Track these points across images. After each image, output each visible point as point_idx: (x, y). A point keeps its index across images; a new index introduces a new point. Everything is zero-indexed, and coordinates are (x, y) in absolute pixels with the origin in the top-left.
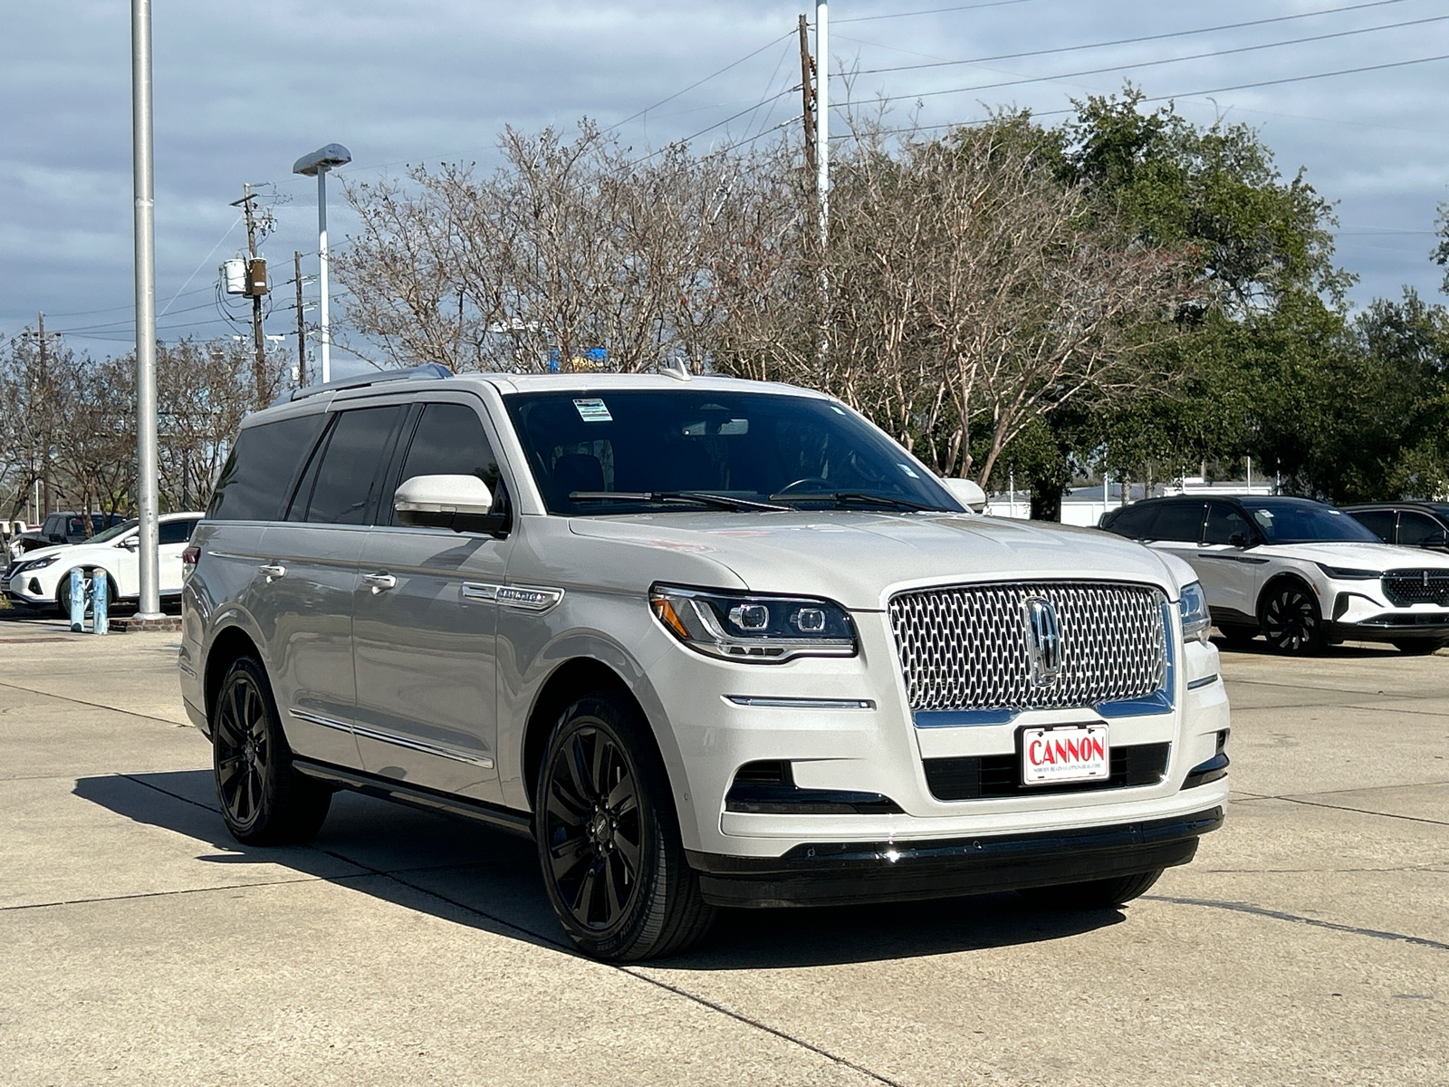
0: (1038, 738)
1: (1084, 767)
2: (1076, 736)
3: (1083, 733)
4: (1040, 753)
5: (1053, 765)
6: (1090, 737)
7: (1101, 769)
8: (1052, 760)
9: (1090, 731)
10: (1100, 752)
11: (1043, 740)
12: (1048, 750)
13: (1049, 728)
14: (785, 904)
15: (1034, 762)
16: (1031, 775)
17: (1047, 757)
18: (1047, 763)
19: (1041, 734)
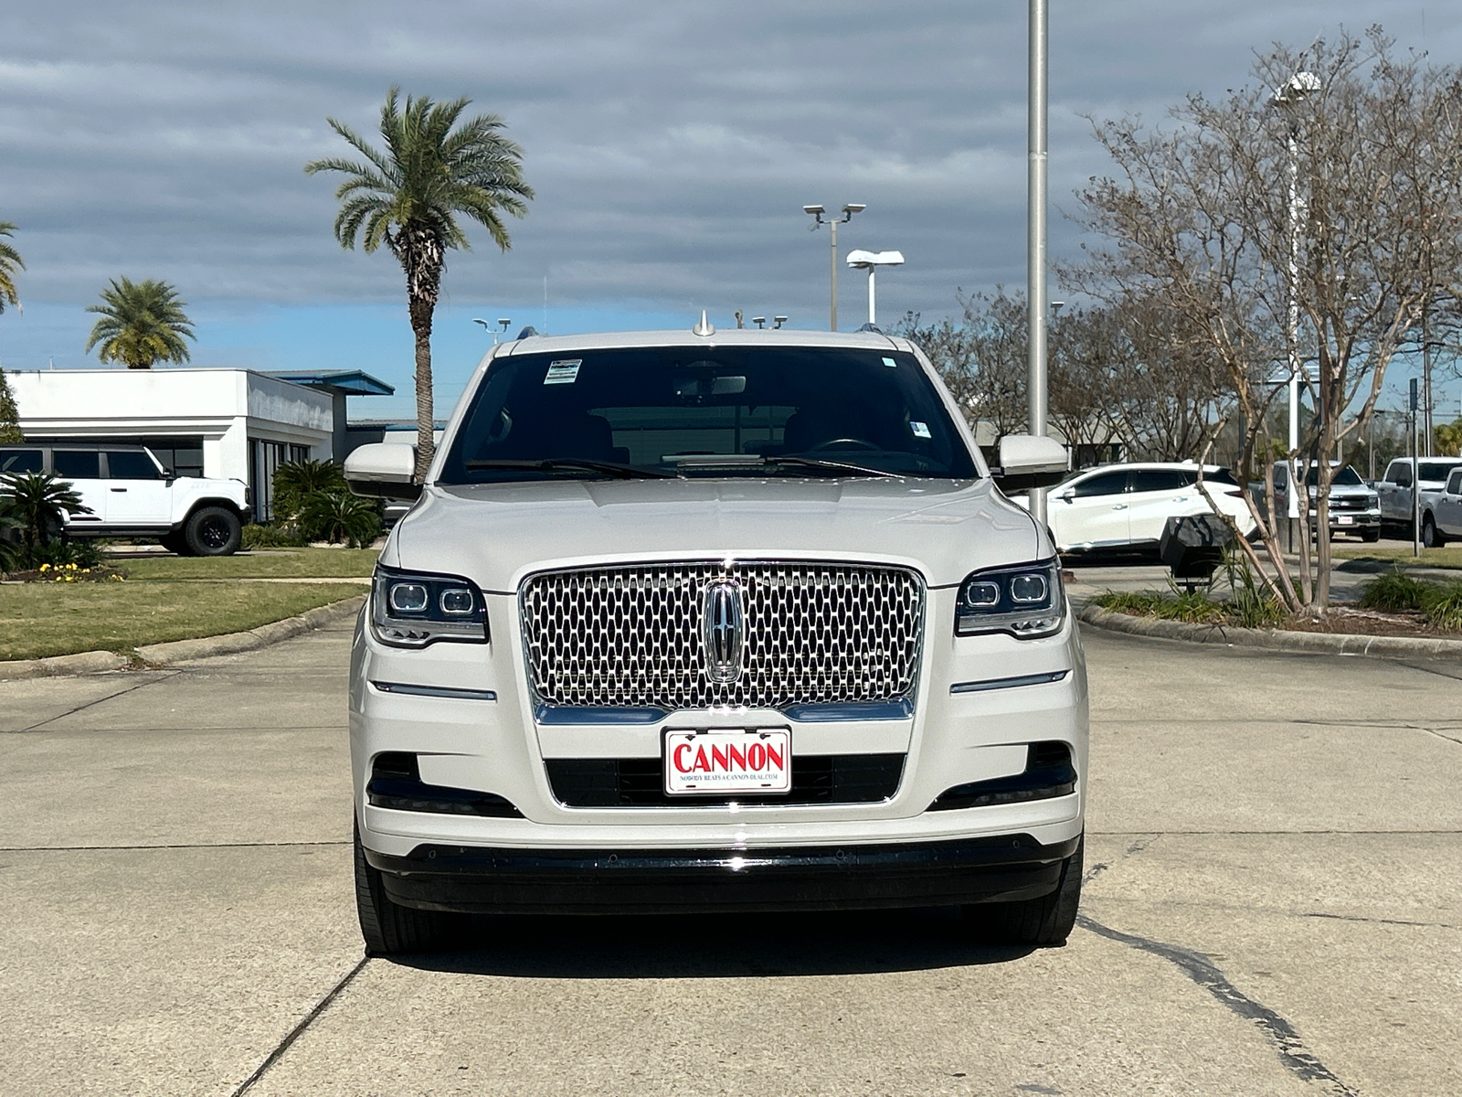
0: (687, 742)
1: (753, 777)
2: (742, 741)
3: (754, 739)
4: (688, 759)
5: (707, 774)
6: (764, 743)
7: (781, 780)
8: (706, 767)
9: (763, 736)
10: (779, 762)
11: (695, 744)
12: (701, 754)
13: (702, 731)
14: (440, 908)
15: (679, 767)
16: (676, 783)
17: (699, 763)
18: (700, 772)
19: (690, 738)
